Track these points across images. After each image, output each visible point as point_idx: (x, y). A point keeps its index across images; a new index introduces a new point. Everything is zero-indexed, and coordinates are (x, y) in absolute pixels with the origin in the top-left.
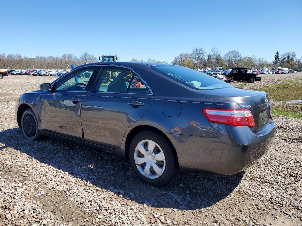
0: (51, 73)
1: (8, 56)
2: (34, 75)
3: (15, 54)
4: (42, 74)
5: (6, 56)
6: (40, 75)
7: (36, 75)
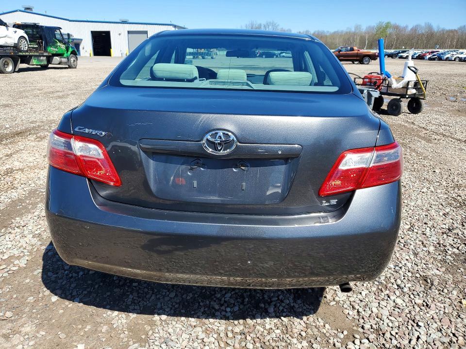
0: (460, 56)
1: (412, 29)
2: (430, 59)
3: (423, 25)
4: (445, 57)
5: (410, 28)
6: (440, 59)
7: (434, 59)
